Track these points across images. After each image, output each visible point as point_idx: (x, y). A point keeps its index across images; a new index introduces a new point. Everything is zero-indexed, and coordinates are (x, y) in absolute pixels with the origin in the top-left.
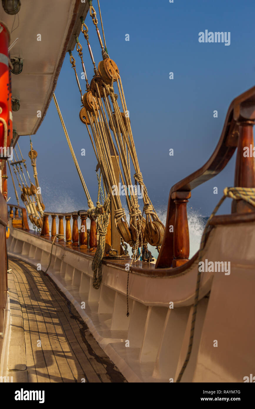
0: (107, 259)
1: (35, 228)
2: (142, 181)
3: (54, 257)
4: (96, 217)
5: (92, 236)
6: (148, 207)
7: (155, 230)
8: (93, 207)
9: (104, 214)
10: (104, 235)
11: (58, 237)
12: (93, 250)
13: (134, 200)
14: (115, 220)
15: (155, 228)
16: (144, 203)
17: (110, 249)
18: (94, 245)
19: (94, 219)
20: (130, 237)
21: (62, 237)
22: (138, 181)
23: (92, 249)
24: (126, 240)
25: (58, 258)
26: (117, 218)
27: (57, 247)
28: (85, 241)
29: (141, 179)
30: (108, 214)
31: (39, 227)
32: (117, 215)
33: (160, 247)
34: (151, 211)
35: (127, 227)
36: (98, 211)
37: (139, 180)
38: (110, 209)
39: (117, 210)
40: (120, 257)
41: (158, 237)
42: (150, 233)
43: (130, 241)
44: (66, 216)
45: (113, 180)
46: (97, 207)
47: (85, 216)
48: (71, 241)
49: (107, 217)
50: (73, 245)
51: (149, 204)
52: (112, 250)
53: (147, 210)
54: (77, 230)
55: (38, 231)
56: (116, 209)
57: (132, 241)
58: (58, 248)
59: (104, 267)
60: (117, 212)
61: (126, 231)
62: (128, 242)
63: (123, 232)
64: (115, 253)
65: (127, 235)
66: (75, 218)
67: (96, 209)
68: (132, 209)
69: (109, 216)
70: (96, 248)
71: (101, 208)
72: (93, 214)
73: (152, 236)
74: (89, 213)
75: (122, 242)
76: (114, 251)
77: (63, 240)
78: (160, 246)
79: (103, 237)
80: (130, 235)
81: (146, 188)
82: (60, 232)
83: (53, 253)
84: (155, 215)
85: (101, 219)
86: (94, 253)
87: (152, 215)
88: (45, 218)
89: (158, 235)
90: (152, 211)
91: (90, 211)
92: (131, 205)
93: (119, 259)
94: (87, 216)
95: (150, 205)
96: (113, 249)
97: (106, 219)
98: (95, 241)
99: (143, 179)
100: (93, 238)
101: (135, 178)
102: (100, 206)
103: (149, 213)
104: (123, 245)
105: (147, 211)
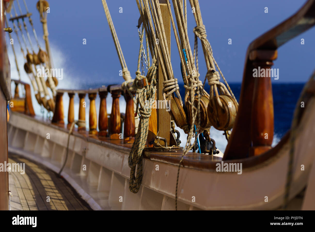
0: (151, 151)
1: (43, 112)
2: (205, 37)
3: (72, 152)
4: (134, 93)
5: (129, 121)
6: (213, 75)
7: (223, 108)
8: (130, 80)
9: (148, 87)
10: (147, 118)
11: (77, 123)
12: (129, 141)
13: (192, 66)
14: (164, 94)
15: (223, 105)
16: (208, 68)
17: (156, 138)
18: (131, 133)
19: (132, 96)
20: (185, 120)
21: (82, 125)
22: (200, 37)
23: (128, 139)
24: (179, 123)
25: (77, 154)
26: (166, 92)
27: (75, 139)
28: (117, 128)
29: (204, 34)
30: (154, 87)
31: (49, 110)
32: (167, 88)
33: (230, 132)
34: (217, 80)
35: (181, 105)
36: (138, 84)
37: (202, 35)
38: (156, 80)
39: (167, 81)
40: (169, 149)
41: (228, 118)
42: (216, 112)
43: (185, 125)
44: (90, 94)
45: (162, 37)
46: (136, 79)
47: (117, 93)
48: (96, 129)
49: (152, 91)
50: (100, 134)
51: (215, 71)
52: (158, 139)
53: (212, 79)
54: (105, 114)
55: (47, 117)
56: (165, 80)
57: (187, 126)
58: (78, 139)
59: (146, 162)
60: (168, 84)
61: (180, 110)
62: (182, 127)
63: (176, 112)
64: (163, 142)
65: (181, 117)
66: (103, 95)
67: (135, 81)
68: (189, 79)
69: (155, 90)
70: (134, 138)
71: (143, 79)
72: (131, 89)
73: (218, 116)
74: (124, 87)
75: (173, 128)
76: (161, 139)
77: (84, 129)
78: (230, 130)
79: (145, 120)
80: (185, 116)
81: (211, 47)
82: (80, 117)
83: (70, 147)
84: (223, 87)
85: (144, 95)
86: (132, 145)
87: (219, 86)
88: (58, 97)
89: (228, 114)
90: (219, 81)
91: (126, 85)
92: (188, 74)
93: (169, 151)
94: (121, 93)
95: (217, 72)
96: (160, 138)
97: (151, 94)
98: (132, 129)
99: (206, 35)
100: (129, 123)
101: (195, 33)
102: (140, 77)
103: (215, 84)
104: (174, 131)
105: (211, 81)
